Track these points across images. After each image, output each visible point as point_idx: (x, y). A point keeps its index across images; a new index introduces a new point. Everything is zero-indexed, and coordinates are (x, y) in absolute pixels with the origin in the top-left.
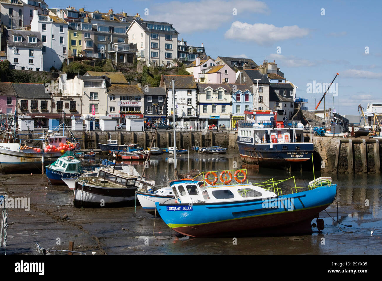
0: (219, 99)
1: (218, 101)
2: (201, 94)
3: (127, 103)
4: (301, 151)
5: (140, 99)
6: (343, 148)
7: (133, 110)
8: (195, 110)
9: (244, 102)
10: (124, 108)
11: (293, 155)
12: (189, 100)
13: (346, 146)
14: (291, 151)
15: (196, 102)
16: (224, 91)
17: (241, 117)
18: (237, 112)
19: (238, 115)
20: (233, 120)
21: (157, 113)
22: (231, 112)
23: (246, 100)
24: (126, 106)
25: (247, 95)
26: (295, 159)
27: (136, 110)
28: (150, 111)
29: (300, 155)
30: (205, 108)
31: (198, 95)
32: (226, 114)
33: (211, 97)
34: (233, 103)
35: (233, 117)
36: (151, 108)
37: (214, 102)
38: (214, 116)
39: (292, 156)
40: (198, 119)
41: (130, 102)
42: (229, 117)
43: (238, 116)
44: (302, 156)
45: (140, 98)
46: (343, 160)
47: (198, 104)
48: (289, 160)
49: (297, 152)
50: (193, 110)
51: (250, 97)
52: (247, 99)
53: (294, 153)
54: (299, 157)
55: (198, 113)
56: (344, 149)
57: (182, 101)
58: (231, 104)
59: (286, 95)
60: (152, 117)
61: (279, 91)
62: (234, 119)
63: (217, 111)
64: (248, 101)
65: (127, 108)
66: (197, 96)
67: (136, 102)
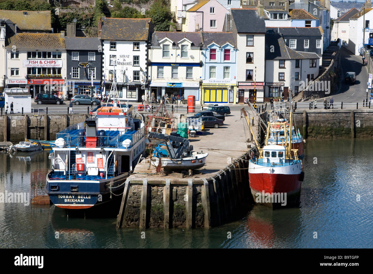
0: (182, 56)
1: (180, 60)
2: (153, 49)
3: (39, 62)
4: (79, 193)
5: (60, 56)
6: (134, 193)
7: (49, 73)
8: (144, 73)
9: (222, 61)
10: (34, 69)
11: (67, 199)
12: (136, 59)
13: (139, 190)
14: (63, 193)
15: (146, 62)
16: (190, 44)
17: (217, 85)
18: (210, 77)
19: (211, 81)
20: (203, 90)
21: (86, 78)
22: (201, 77)
23: (225, 59)
24: (36, 66)
25: (227, 51)
26: (71, 205)
27: (54, 72)
28: (75, 75)
29: (79, 200)
30: (160, 70)
31: (149, 50)
32: (193, 80)
33: (170, 53)
34: (204, 63)
35: (203, 84)
36: (78, 69)
37: (174, 62)
38: (173, 84)
39: (66, 201)
40: (150, 87)
41: (43, 61)
42: (197, 86)
43: (212, 83)
44: (83, 201)
45: (59, 54)
46: (132, 212)
47: (150, 64)
48: (62, 206)
49: (73, 195)
50: (141, 73)
51: (232, 54)
52: (227, 57)
53: (69, 196)
54: (77, 203)
55: (149, 78)
56: (136, 195)
57: (124, 60)
58: (200, 65)
59: (308, 47)
60: (79, 84)
61: (296, 40)
62: (205, 89)
63: (179, 76)
64: (229, 60)
65: (39, 69)
66: (148, 53)
67: (54, 61)
